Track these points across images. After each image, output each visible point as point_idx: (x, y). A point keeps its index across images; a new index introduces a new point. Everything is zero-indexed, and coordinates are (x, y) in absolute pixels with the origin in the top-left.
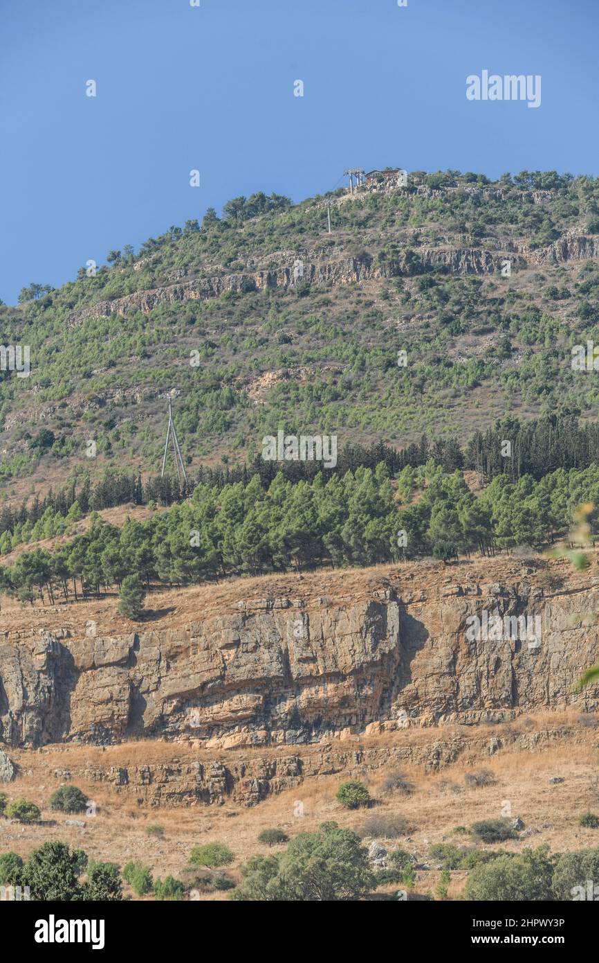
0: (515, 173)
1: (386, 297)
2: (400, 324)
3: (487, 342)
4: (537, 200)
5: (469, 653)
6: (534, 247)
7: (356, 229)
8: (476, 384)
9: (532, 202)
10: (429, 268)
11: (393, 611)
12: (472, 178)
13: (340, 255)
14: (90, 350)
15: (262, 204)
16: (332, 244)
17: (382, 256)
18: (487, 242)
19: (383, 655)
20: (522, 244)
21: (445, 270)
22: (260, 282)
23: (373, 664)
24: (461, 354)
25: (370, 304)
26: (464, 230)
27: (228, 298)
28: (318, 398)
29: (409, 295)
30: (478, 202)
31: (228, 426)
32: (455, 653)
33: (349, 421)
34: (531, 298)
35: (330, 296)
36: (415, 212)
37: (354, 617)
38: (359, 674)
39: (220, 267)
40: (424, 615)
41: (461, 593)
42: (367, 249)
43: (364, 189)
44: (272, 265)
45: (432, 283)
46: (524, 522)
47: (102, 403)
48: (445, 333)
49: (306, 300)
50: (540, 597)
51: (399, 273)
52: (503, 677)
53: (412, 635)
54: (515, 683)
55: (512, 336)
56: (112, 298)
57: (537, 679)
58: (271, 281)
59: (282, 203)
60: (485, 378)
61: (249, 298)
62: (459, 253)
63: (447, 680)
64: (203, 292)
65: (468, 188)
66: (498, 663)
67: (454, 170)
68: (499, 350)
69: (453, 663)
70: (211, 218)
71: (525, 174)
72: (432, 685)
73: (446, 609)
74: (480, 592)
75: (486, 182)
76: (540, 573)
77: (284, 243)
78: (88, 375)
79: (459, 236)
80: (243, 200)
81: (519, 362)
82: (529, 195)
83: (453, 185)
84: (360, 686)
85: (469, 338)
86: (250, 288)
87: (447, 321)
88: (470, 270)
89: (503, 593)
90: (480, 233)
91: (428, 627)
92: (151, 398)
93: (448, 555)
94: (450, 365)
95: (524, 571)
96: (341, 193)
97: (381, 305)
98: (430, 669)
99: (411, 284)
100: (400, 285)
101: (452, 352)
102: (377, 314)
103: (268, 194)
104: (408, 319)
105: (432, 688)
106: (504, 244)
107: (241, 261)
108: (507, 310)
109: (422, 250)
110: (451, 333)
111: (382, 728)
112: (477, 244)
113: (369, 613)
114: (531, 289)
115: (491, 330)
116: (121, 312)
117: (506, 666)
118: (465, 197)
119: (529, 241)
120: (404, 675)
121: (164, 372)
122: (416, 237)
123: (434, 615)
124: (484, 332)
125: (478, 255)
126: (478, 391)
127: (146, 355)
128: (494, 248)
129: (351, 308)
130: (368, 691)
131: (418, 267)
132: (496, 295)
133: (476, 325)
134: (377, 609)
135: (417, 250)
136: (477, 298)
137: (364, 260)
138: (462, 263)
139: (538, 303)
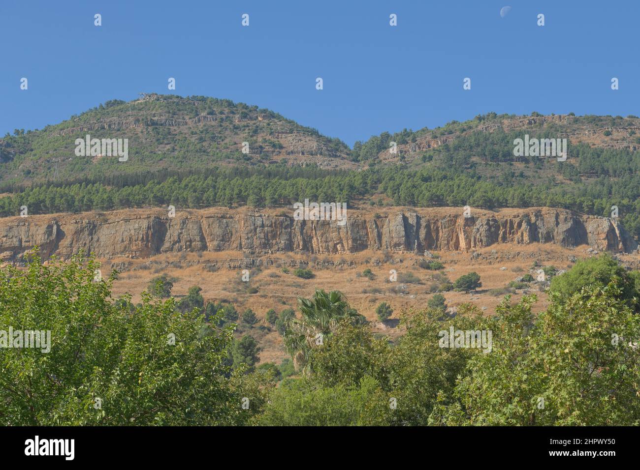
0: (191, 96)
1: (142, 132)
2: (144, 141)
3: (168, 147)
4: (196, 104)
5: (77, 241)
6: (190, 118)
7: (138, 111)
8: (161, 160)
9: (195, 105)
10: (157, 124)
11: (55, 227)
12: (178, 97)
13: (131, 119)
14: (51, 146)
15: (117, 103)
16: (129, 115)
17: (143, 120)
18: (176, 116)
19: (50, 241)
20: (187, 118)
21: (162, 125)
22: (106, 126)
23: (47, 243)
24: (160, 151)
25: (137, 134)
26: (169, 112)
27: (96, 131)
28: (113, 162)
29: (149, 132)
30: (178, 104)
31: (83, 170)
32: (72, 241)
33: (118, 169)
34: (186, 134)
35: (126, 131)
36: (157, 107)
37: (43, 229)
38: (42, 246)
39: (95, 122)
40: (64, 229)
41: (76, 223)
42: (139, 118)
43: (144, 99)
44: (111, 121)
45: (156, 128)
46: (102, 202)
47: (48, 161)
48: (156, 143)
49: (118, 132)
50: (101, 225)
51: (148, 125)
52: (86, 248)
53: (60, 235)
54: (90, 250)
55: (176, 145)
56: (61, 130)
57: (96, 249)
58: (110, 126)
59: (122, 103)
60: (165, 158)
61: (102, 131)
62: (166, 120)
63: (69, 249)
64: (88, 129)
65: (176, 100)
66: (85, 244)
67: (172, 94)
68: (171, 149)
69: (72, 244)
70: (101, 106)
71: (193, 96)
72: (65, 250)
73: (71, 227)
74: (82, 222)
75: (181, 98)
76: (102, 218)
77: (115, 115)
78: (47, 153)
79: (167, 115)
80: (111, 101)
81: (176, 153)
82: (194, 103)
83: (171, 99)
84: (43, 250)
85: (163, 146)
86: (103, 128)
87: (158, 140)
88: (169, 125)
89: (89, 223)
90: (174, 114)
91: (65, 233)
92: (63, 160)
93: (76, 211)
94: (155, 153)
95: (97, 217)
96: (138, 100)
97: (140, 135)
98: (64, 246)
99: (150, 129)
100: (147, 129)
101: (157, 150)
102: (139, 137)
103: (118, 100)
104: (146, 139)
105: (64, 251)
106: (181, 117)
107: (102, 120)
108: (177, 137)
109: (156, 118)
110: (158, 144)
111: (48, 263)
112: (173, 117)
113: (47, 228)
114: (186, 131)
115: (170, 143)
116: (63, 134)
117: (87, 245)
118: (174, 102)
119: (189, 117)
120: (57, 247)
121: (69, 153)
122: (155, 114)
123: (68, 229)
124: (167, 144)
125: (172, 120)
126: (161, 162)
127: (66, 148)
128: (177, 118)
129: (131, 135)
130: (45, 251)
131: (154, 123)
132: (175, 133)
133: (166, 142)
134: (50, 227)
135: (153, 118)
136: (169, 133)
137: (137, 120)
138: (167, 123)
139: (187, 136)
